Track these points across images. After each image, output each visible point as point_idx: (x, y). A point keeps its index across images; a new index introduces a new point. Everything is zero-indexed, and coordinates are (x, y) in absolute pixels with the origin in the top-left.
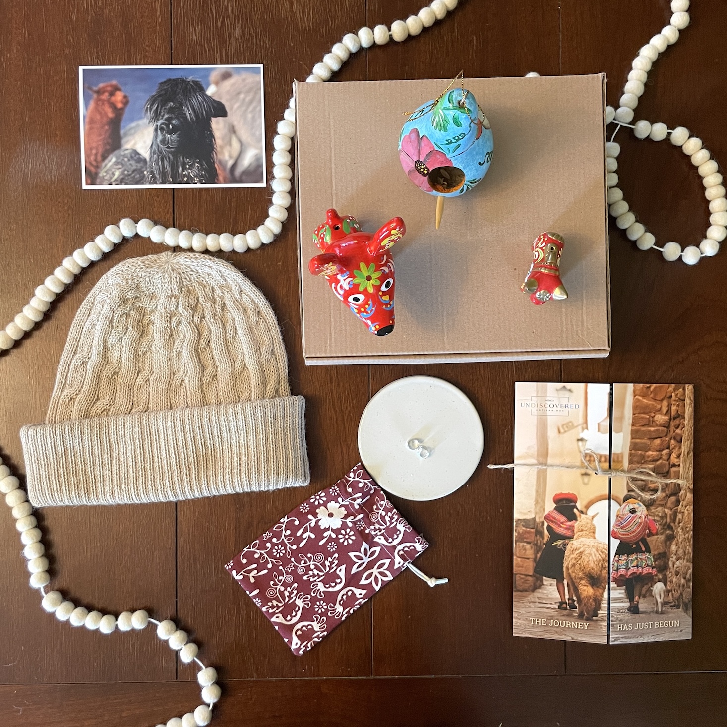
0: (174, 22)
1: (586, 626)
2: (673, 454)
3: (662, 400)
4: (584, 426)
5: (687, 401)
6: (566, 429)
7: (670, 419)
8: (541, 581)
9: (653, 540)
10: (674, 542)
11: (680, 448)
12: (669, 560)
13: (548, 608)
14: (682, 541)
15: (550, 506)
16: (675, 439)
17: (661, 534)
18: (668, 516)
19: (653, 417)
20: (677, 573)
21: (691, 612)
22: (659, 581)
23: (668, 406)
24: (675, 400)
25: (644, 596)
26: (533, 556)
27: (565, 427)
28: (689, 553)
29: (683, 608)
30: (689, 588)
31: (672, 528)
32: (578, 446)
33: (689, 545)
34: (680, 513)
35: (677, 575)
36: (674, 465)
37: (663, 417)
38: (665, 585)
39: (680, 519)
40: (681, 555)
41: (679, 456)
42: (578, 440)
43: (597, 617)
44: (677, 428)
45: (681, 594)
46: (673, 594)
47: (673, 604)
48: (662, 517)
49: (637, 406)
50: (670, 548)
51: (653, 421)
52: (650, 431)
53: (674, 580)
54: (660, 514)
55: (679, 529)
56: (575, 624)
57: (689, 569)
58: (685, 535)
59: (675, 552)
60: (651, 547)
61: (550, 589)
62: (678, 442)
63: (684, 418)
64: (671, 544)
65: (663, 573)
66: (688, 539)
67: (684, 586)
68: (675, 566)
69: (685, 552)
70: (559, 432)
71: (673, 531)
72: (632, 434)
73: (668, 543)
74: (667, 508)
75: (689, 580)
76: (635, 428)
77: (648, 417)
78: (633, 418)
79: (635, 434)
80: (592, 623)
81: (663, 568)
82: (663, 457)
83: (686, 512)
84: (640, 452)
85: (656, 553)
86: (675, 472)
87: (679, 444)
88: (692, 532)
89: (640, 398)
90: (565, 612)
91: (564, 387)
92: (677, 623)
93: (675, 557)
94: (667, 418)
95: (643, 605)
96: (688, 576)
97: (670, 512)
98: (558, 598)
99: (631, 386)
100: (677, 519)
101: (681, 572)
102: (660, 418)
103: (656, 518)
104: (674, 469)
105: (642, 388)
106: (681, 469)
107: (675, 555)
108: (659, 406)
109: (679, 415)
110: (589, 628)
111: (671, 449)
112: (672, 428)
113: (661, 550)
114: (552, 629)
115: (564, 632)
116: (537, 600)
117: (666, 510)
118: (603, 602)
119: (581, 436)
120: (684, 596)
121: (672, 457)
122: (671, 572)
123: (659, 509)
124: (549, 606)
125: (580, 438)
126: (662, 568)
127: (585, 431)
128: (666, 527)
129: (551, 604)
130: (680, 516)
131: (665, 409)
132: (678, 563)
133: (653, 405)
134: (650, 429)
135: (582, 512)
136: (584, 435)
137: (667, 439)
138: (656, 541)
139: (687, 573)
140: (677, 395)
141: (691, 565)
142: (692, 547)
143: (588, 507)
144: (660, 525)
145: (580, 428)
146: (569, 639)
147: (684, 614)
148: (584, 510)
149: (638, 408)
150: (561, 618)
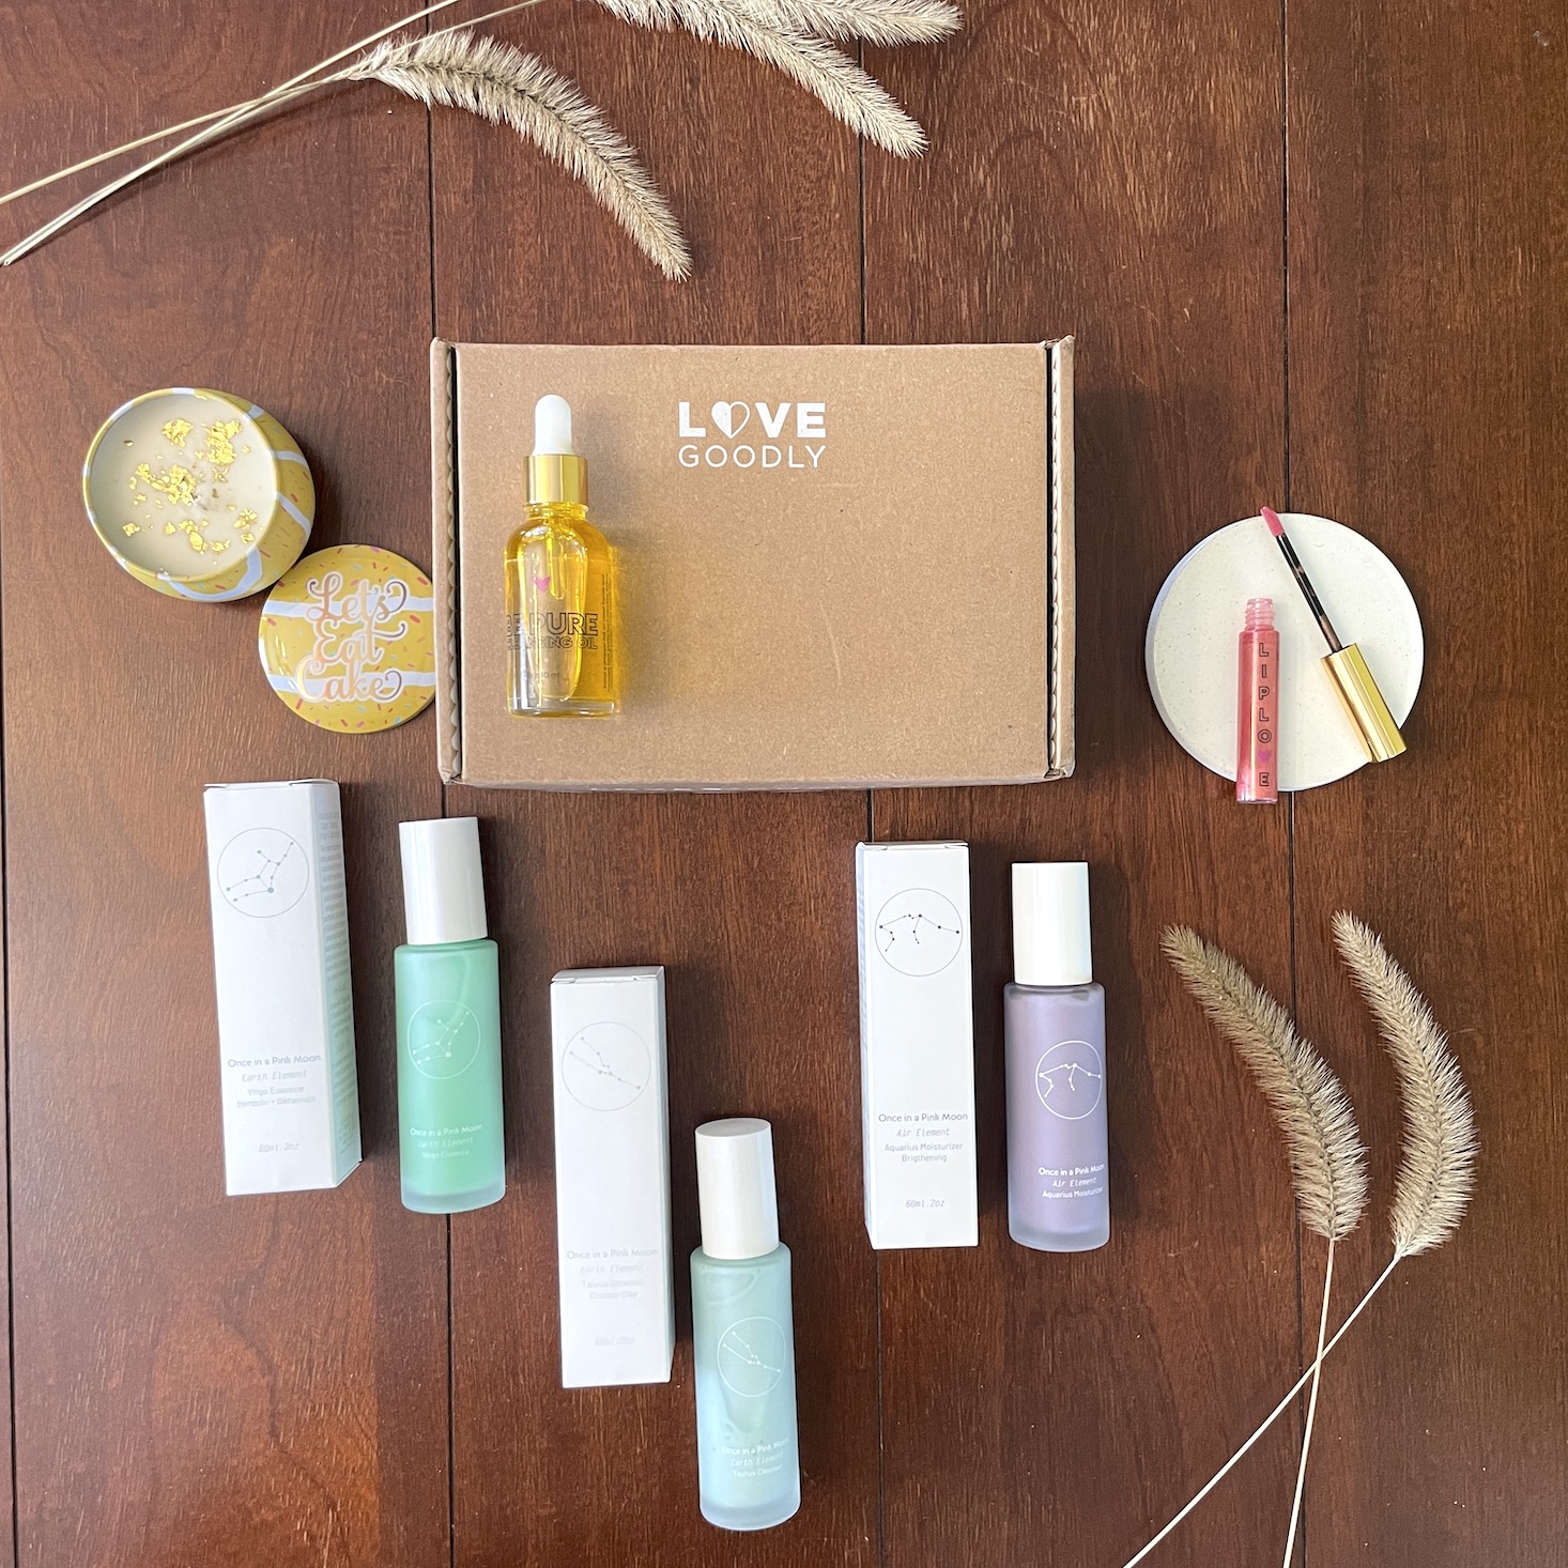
0: (868, 220)
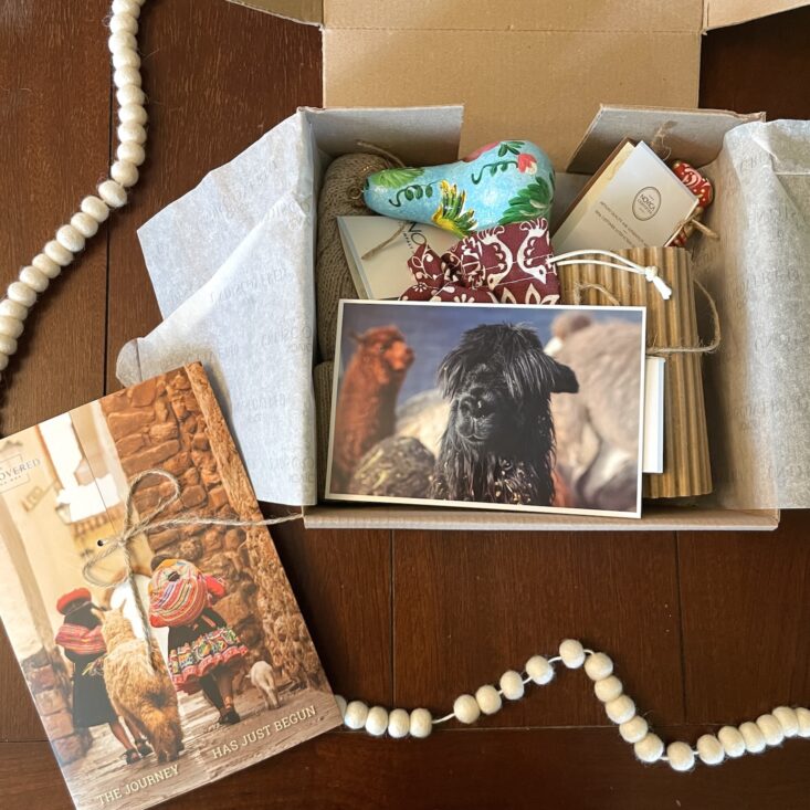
1: (175, 770)
2: (204, 471)
3: (152, 404)
4: (57, 484)
5: (196, 387)
6: (34, 501)
7: (178, 424)
8: (89, 735)
9: (223, 606)
10: (260, 595)
11: (211, 457)
12: (260, 623)
13: (114, 771)
14: (272, 587)
15: (57, 621)
16: (196, 448)
17: (234, 591)
18: (235, 561)
19: (148, 433)
20: (282, 638)
21: (327, 683)
22: (257, 659)
23: (166, 407)
24: (174, 395)
25: (240, 692)
26: (64, 705)
27: (31, 498)
28: (289, 601)
29: (311, 685)
30: (310, 650)
31: (248, 575)
32: (60, 517)
33: (286, 589)
34: (251, 549)
35: (283, 640)
36: (212, 486)
37: (164, 426)
38: (269, 662)
39: (255, 559)
40: (277, 609)
41: (214, 470)
42: (57, 509)
43: (183, 749)
44: (194, 432)
45: (301, 665)
46: (288, 672)
47: (293, 685)
48: (225, 567)
49: (116, 428)
50: (255, 605)
51: (150, 438)
52: (152, 453)
53: (282, 649)
54: (220, 564)
55: (259, 573)
56: (159, 774)
57: (299, 623)
58: (271, 576)
59: (266, 609)
60: (225, 616)
61: (107, 742)
62: (204, 451)
63: (200, 413)
64: (255, 598)
65: (260, 646)
66: (280, 581)
67: (300, 651)
68: (276, 628)
69: (282, 602)
70: (27, 509)
71: (253, 580)
72: (125, 470)
73: (250, 600)
74: (227, 550)
75: (306, 640)
76: (125, 459)
77: (139, 435)
78: (118, 447)
79: (129, 468)
80: (180, 761)
81: (257, 639)
82: (190, 482)
83: (261, 544)
84: (149, 490)
85: (236, 622)
86: (218, 494)
87: (206, 454)
88: (282, 569)
89: (117, 414)
90: (139, 765)
91: (8, 443)
92: (310, 710)
93: (269, 616)
94: (171, 424)
95: (242, 706)
96: (301, 635)
97: (235, 555)
98: (120, 749)
99: (95, 405)
100: (251, 559)
101: (289, 634)
102: (161, 429)
103: (215, 572)
104: (213, 492)
105: (115, 400)
106: (226, 486)
107: (269, 612)
108: (151, 414)
109: (190, 413)
110: (180, 771)
111: (196, 464)
112: (186, 436)
113: (243, 614)
114: (133, 797)
115: (151, 794)
116: (95, 766)
117: (228, 554)
118: (183, 723)
119: (59, 500)
120: (306, 665)
121: (203, 476)
122: (273, 640)
123: (216, 556)
124: (113, 766)
125: (58, 505)
126: (254, 640)
127: (61, 492)
128: (237, 578)
129: (116, 761)
130: (253, 554)
131: (162, 414)
132: (278, 623)
133: (140, 416)
134: (149, 451)
135: (103, 609)
136: (62, 498)
137: (185, 454)
138: (229, 605)
139: (298, 631)
140: (175, 385)
141: (300, 617)
142: (290, 589)
143: (108, 597)
144: (226, 579)
145: (52, 490)
146: (160, 800)
147: (315, 693)
148: (105, 605)
149: (118, 431)
150: (137, 776)
